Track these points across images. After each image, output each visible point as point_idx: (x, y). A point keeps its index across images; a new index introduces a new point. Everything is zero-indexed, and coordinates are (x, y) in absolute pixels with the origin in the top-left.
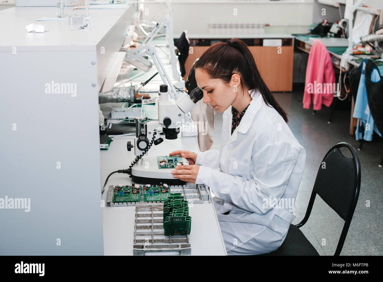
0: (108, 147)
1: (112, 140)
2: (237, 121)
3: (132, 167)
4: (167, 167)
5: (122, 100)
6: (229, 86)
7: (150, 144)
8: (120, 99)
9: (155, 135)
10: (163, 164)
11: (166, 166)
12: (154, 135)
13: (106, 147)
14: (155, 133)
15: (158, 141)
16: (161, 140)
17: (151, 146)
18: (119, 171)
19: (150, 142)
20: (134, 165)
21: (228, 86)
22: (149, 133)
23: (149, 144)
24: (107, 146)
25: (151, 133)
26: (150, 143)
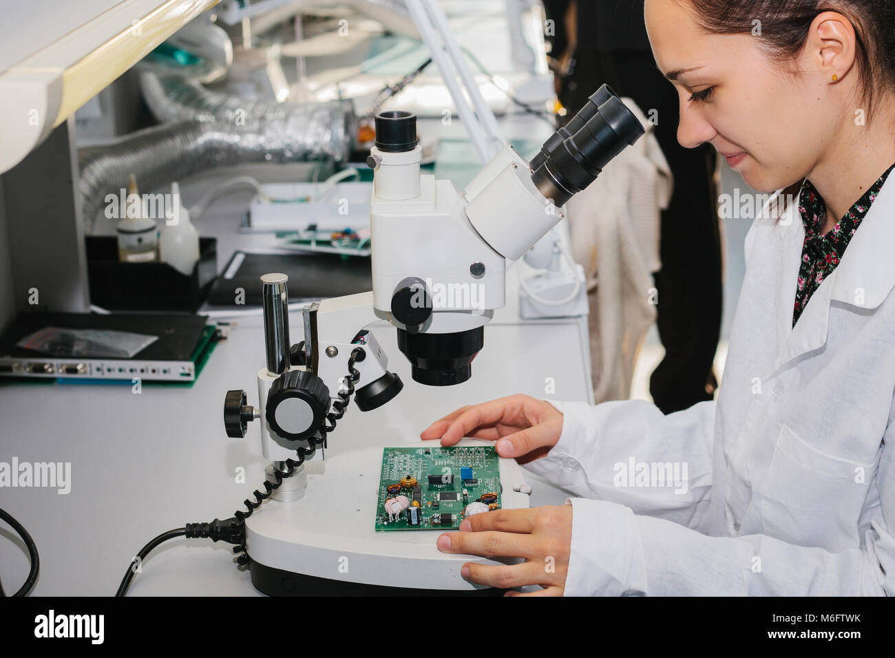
0: (193, 374)
1: (224, 334)
2: (828, 250)
3: (248, 515)
4: (414, 522)
5: (301, 154)
6: (796, 74)
7: (332, 410)
8: (291, 150)
9: (357, 366)
10: (397, 505)
11: (410, 522)
12: (351, 363)
13: (183, 375)
14: (359, 355)
15: (378, 389)
16: (392, 385)
17: (340, 417)
18: (194, 531)
19: (334, 396)
20: (256, 506)
21: (790, 72)
22: (328, 351)
23: (327, 407)
24: (187, 371)
25: (336, 353)
26: (332, 402)
